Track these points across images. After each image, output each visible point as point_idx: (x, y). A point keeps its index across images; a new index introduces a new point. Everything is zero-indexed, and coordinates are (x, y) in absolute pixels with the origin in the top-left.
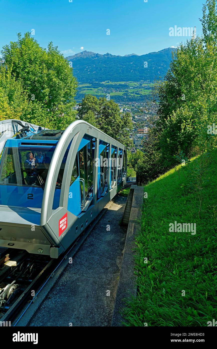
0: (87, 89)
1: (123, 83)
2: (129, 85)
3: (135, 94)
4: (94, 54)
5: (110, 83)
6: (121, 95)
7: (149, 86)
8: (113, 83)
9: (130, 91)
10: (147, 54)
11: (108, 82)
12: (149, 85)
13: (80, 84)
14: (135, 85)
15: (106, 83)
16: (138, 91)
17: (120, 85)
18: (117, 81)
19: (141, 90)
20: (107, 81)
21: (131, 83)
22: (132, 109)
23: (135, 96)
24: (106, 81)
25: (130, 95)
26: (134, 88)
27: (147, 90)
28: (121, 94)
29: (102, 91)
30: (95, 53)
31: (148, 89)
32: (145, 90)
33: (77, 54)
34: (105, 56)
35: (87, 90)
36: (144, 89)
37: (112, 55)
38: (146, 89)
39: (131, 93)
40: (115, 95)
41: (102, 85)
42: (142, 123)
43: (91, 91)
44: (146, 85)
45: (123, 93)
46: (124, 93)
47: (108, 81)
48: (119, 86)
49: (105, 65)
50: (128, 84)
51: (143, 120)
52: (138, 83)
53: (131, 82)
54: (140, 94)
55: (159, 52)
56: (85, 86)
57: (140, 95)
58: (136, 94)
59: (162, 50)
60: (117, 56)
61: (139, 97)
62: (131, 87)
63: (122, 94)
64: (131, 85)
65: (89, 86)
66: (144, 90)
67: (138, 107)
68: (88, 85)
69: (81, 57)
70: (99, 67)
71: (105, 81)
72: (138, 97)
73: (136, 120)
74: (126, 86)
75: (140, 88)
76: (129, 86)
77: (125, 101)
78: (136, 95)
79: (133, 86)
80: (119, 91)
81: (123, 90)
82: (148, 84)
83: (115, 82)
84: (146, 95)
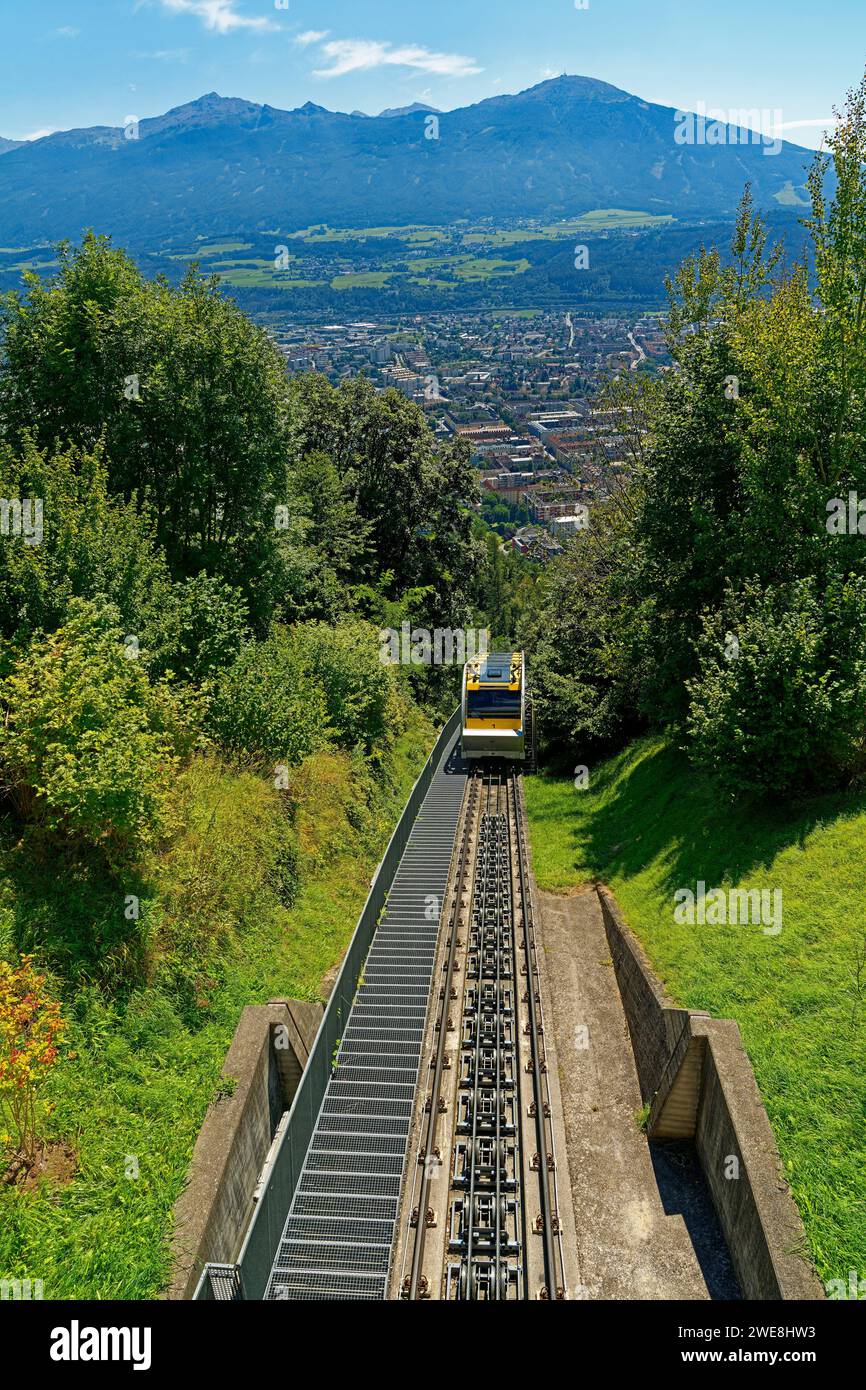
0: (232, 263)
1: (382, 233)
2: (408, 241)
3: (438, 278)
4: (252, 110)
5: (330, 235)
6: (381, 285)
7: (490, 243)
8: (342, 236)
9: (413, 266)
10: (472, 106)
11: (322, 232)
12: (490, 238)
13: (203, 243)
14: (432, 239)
15: (312, 235)
16: (446, 267)
17: (372, 242)
18: (361, 227)
19: (461, 262)
20: (318, 227)
21: (415, 230)
22: (428, 345)
23: (435, 287)
24: (311, 229)
25: (416, 284)
26: (429, 253)
27: (484, 261)
28: (377, 280)
29: (299, 272)
30: (256, 105)
31: (488, 254)
32: (476, 262)
33: (178, 108)
34: (301, 116)
35: (232, 268)
36: (471, 256)
37: (328, 112)
38: (480, 255)
39: (420, 275)
40: (354, 288)
41: (295, 244)
42: (470, 398)
43: (252, 272)
44: (479, 238)
45: (386, 276)
46: (389, 274)
47: (322, 228)
48: (366, 249)
49: (301, 158)
50: (404, 238)
51: (474, 388)
52: (444, 233)
53: (417, 227)
54: (455, 281)
55: (524, 96)
56: (224, 253)
57: (456, 284)
58: (440, 277)
59: (536, 87)
60: (351, 116)
61: (455, 290)
62: (418, 249)
63: (384, 282)
64: (417, 241)
65: (240, 252)
66: (472, 260)
67: (453, 333)
68: (239, 247)
69: (196, 120)
70: (279, 168)
71: (306, 229)
72: (449, 290)
73: (447, 387)
74: (394, 247)
75: (453, 253)
76: (410, 246)
77: (398, 311)
78: (441, 285)
79: (428, 245)
80: (371, 270)
81: (384, 265)
82: (485, 233)
83: (351, 231)
84: (478, 283)
